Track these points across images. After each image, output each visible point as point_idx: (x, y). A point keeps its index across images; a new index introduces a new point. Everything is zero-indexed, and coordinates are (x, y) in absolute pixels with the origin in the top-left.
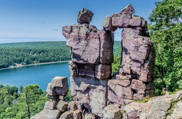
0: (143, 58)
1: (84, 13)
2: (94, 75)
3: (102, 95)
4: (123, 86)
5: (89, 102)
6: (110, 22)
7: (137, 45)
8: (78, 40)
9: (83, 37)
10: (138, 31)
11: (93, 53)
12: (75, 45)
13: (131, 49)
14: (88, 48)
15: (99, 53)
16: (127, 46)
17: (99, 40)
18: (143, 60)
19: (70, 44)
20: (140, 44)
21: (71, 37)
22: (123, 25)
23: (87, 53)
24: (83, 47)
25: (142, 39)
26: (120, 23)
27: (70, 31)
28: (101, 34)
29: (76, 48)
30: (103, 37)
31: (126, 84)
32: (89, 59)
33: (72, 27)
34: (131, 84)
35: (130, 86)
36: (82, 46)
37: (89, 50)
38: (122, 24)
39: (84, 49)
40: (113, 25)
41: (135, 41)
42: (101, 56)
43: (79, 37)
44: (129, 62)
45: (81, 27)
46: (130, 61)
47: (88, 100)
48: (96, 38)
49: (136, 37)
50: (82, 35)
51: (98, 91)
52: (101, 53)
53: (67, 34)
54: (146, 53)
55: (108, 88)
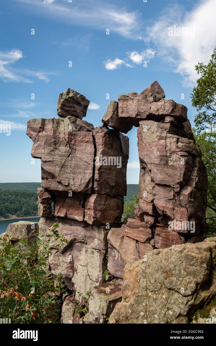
0: (179, 181)
1: (69, 97)
2: (82, 217)
3: (97, 259)
4: (137, 241)
5: (72, 275)
6: (114, 112)
7: (164, 154)
8: (52, 145)
9: (63, 139)
10: (168, 125)
11: (81, 171)
12: (47, 154)
13: (153, 162)
14: (71, 160)
15: (92, 171)
16: (146, 155)
17: (93, 146)
18: (178, 183)
19: (37, 152)
20: (170, 150)
21: (40, 139)
22: (140, 115)
23: (69, 170)
24: (61, 158)
25: (175, 140)
26: (132, 111)
27: (41, 127)
28: (98, 134)
29: (48, 160)
30: (101, 139)
31: (142, 236)
32: (72, 182)
33: (44, 121)
34: (153, 237)
35: (152, 242)
36: (60, 156)
37: (73, 165)
38: (136, 113)
39: (63, 162)
40: (120, 115)
41: (160, 145)
42: (97, 177)
43: (55, 138)
44: (150, 190)
45: (62, 122)
46: (151, 188)
47: (69, 270)
48: (87, 142)
49: (163, 137)
50: (62, 135)
51: (90, 251)
52: (97, 172)
53: (34, 134)
54: (184, 170)
55: (109, 246)
